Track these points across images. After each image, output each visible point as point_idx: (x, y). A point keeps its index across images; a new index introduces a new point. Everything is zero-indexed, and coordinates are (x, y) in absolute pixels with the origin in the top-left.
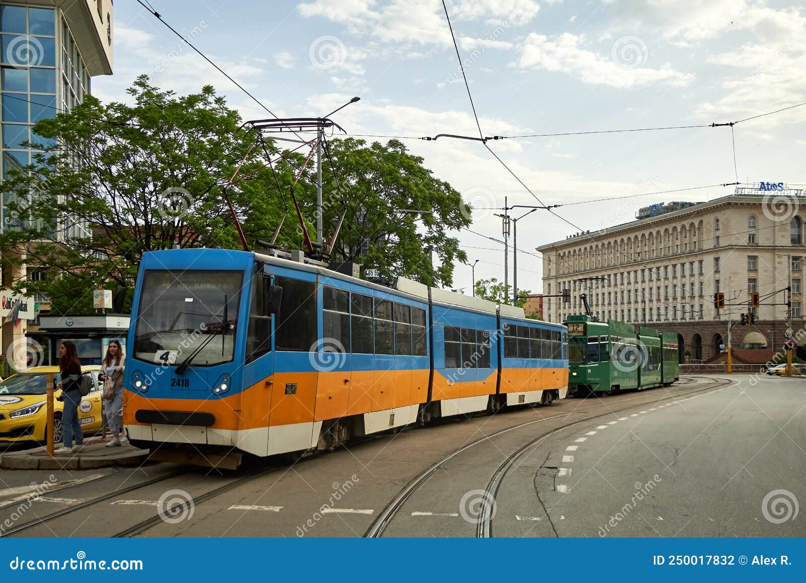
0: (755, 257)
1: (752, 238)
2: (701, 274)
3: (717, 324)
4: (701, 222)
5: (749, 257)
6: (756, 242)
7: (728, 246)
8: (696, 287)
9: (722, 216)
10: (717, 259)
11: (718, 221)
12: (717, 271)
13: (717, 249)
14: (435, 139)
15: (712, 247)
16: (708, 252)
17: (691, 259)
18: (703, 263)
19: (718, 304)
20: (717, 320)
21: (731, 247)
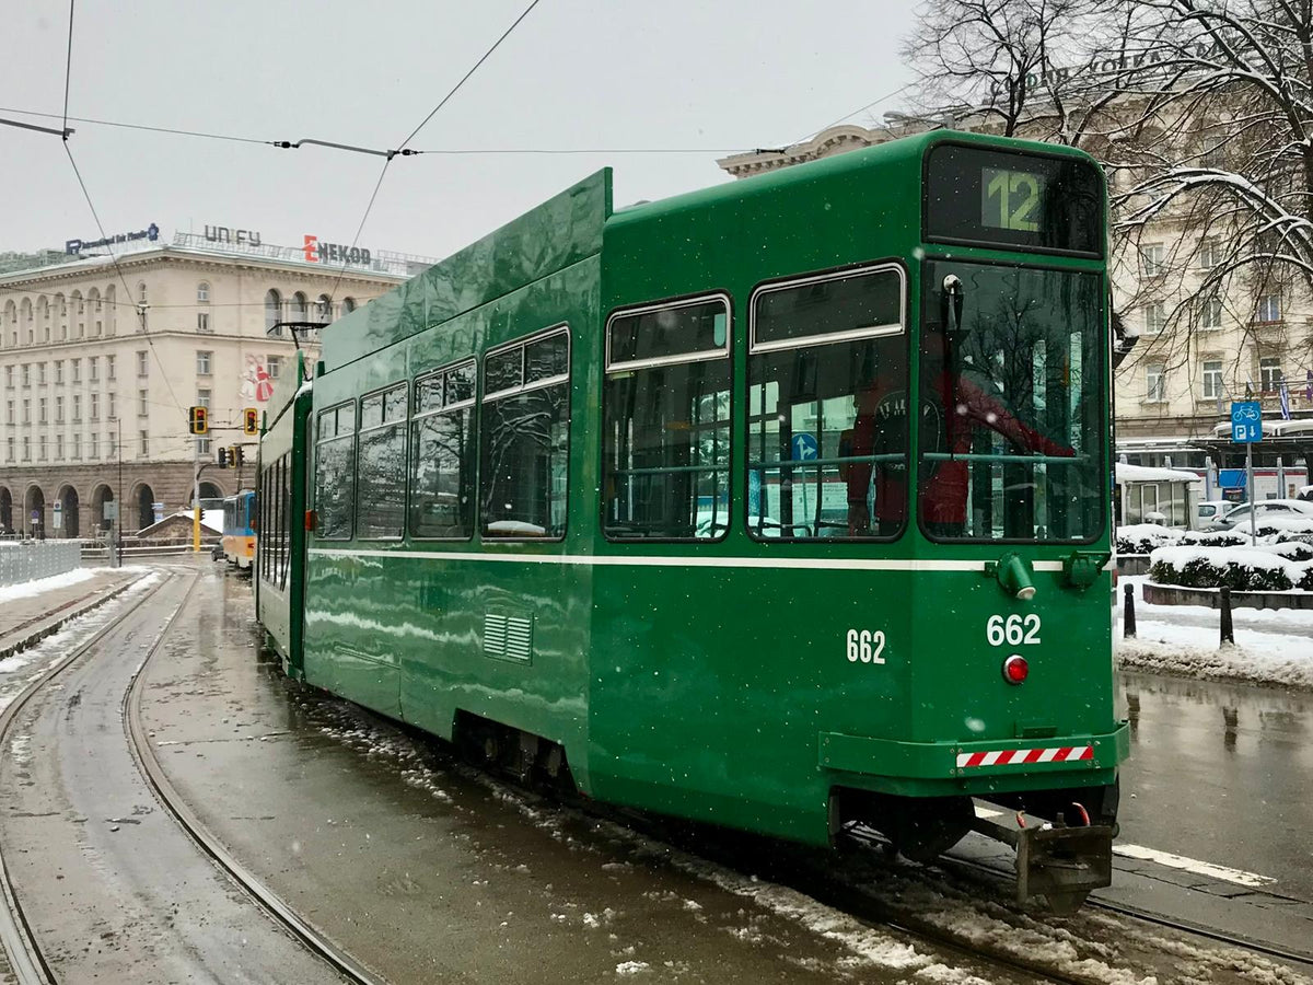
0: (208, 354)
1: (203, 321)
2: (112, 379)
3: (143, 468)
4: (112, 288)
5: (200, 353)
6: (210, 327)
7: (163, 332)
8: (103, 401)
9: (152, 279)
10: (142, 354)
11: (144, 287)
12: (142, 376)
13: (144, 335)
14: (297, 146)
15: (133, 333)
16: (126, 340)
17: (93, 352)
18: (116, 360)
19: (196, 426)
20: (144, 460)
21: (169, 334)
